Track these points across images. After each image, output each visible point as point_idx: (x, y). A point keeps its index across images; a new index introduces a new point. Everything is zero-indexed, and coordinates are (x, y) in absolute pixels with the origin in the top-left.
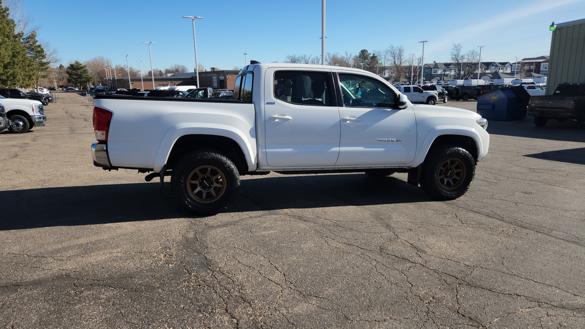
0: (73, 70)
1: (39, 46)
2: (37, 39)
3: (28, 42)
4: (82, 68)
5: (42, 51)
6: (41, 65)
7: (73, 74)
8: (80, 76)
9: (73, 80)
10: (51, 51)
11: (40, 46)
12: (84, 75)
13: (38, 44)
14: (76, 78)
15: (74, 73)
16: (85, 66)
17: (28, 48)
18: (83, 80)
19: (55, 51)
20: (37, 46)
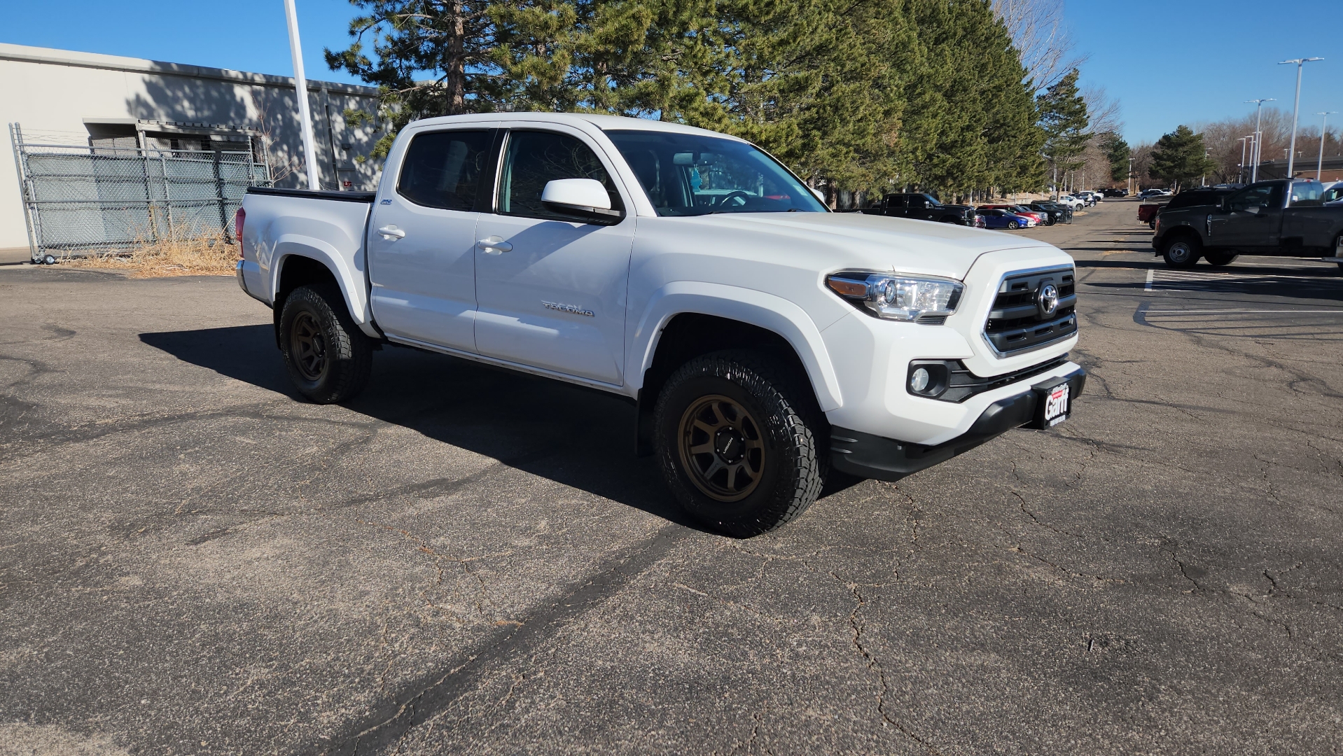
0: (1169, 147)
1: (1078, 101)
2: (1077, 84)
3: (1057, 94)
4: (1192, 140)
5: (1083, 109)
6: (1073, 143)
7: (1165, 157)
8: (1181, 163)
9: (1161, 171)
10: (1106, 107)
11: (1081, 100)
12: (1191, 159)
13: (1077, 95)
14: (1171, 167)
15: (1169, 156)
16: (1200, 137)
17: (1054, 107)
18: (1187, 170)
19: (1114, 108)
20: (1074, 101)
